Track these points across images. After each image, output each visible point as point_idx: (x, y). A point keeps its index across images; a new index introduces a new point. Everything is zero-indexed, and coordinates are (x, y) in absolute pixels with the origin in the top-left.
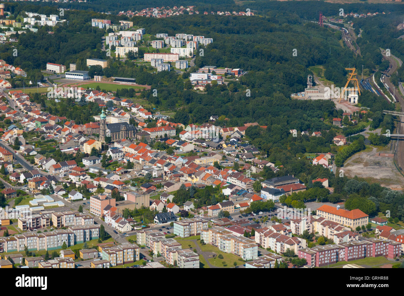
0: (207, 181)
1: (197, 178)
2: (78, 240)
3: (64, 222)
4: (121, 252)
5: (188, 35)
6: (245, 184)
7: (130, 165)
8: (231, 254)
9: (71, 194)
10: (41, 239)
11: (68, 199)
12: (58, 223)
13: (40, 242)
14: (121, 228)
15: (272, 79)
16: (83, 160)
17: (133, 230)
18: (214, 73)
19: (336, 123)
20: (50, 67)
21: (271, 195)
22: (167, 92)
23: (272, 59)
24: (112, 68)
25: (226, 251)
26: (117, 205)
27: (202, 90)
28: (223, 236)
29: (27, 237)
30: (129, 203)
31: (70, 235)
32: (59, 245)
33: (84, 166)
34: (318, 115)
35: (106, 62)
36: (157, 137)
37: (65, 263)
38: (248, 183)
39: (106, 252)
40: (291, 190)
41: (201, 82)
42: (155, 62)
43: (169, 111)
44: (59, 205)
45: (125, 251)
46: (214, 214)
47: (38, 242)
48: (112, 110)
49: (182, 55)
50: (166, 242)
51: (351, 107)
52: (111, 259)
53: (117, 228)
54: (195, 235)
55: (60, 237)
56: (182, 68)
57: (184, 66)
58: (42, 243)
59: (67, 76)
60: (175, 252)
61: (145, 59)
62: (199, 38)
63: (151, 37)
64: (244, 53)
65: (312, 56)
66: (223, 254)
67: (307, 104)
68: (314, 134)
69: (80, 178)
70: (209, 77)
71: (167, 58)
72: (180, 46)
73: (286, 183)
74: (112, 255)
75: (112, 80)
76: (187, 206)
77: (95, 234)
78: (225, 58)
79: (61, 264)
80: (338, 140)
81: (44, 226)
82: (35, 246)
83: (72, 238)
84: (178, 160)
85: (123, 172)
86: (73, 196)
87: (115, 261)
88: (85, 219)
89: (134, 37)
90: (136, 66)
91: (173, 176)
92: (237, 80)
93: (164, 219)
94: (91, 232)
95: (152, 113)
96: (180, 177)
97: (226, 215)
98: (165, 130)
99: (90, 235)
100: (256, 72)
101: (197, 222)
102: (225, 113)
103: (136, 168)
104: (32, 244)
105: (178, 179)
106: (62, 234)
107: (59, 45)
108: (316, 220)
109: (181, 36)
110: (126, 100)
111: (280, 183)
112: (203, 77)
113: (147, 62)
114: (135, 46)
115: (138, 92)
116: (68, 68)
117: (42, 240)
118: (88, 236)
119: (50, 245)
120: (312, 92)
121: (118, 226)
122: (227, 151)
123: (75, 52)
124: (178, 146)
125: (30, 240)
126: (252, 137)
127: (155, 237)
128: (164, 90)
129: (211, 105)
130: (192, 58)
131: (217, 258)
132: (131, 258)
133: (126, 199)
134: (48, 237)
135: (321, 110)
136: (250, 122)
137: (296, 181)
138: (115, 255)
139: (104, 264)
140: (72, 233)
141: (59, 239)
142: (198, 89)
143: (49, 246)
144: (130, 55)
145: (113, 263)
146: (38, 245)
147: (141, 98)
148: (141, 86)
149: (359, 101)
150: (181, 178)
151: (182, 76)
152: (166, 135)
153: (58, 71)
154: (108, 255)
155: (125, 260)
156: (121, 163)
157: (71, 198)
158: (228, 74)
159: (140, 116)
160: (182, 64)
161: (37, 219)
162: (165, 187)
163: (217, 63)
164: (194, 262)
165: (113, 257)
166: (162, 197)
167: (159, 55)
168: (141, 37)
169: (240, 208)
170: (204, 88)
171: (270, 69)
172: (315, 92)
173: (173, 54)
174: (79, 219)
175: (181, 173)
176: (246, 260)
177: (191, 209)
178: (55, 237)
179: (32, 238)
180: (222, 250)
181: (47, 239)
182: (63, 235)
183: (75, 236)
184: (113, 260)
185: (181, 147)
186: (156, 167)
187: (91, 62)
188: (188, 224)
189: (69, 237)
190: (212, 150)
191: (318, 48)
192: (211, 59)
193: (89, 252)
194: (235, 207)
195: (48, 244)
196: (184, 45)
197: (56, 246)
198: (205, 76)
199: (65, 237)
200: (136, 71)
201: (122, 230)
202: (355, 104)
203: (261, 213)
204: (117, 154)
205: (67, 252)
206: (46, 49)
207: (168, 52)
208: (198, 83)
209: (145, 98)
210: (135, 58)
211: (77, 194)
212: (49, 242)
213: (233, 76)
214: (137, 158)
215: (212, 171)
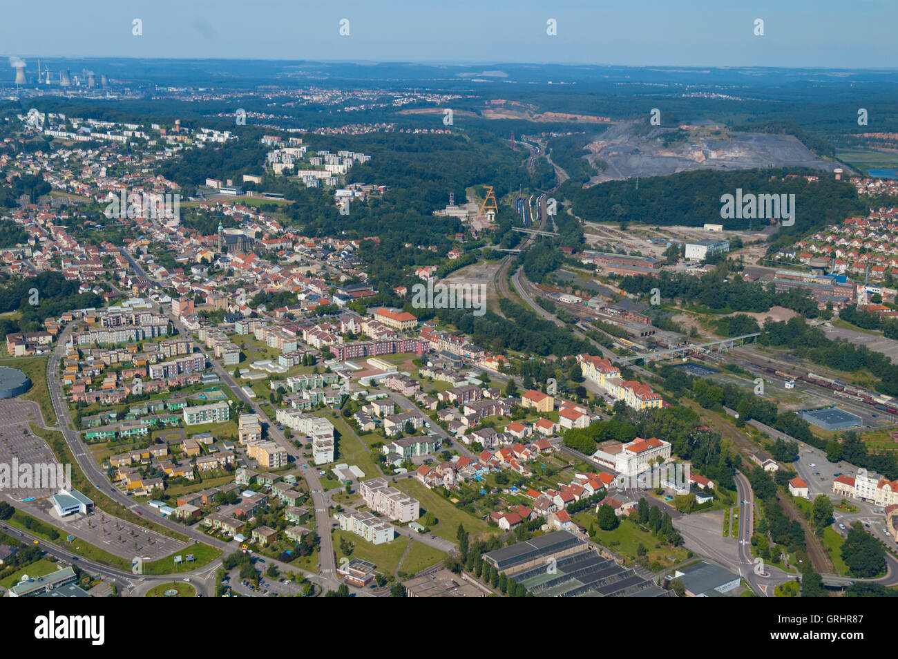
0: (288, 287)
1: (281, 284)
2: (147, 336)
3: (142, 320)
4: (175, 345)
5: (349, 153)
6: (321, 290)
7: (231, 273)
8: (276, 348)
9: (162, 298)
10: (111, 333)
11: (157, 302)
12: (136, 321)
13: (110, 336)
16: (192, 268)
17: (201, 328)
18: (360, 190)
19: (459, 238)
20: (209, 182)
21: (340, 300)
24: (265, 184)
26: (195, 306)
29: (103, 332)
30: (209, 305)
31: (139, 331)
32: (128, 339)
33: (191, 273)
35: (260, 179)
36: (272, 248)
37: (123, 353)
38: (324, 289)
40: (362, 296)
41: (344, 198)
42: (308, 178)
45: (179, 344)
46: (279, 316)
49: (336, 172)
50: (218, 337)
51: (486, 224)
52: (165, 351)
53: (187, 327)
55: (128, 332)
56: (331, 185)
57: (334, 183)
58: (112, 338)
59: (221, 191)
61: (298, 176)
62: (358, 156)
63: (313, 154)
66: (268, 349)
68: (430, 248)
69: (181, 284)
70: (353, 194)
71: (319, 175)
72: (337, 163)
74: (166, 348)
75: (263, 195)
76: (260, 309)
77: (163, 331)
78: (376, 175)
79: (119, 354)
80: (453, 254)
81: (124, 323)
83: (156, 330)
84: (275, 269)
85: (222, 279)
87: (169, 353)
88: (160, 318)
89: (295, 155)
90: (288, 183)
92: (380, 196)
93: (232, 319)
94: (159, 329)
95: (284, 227)
97: (291, 317)
98: (284, 243)
99: (159, 331)
102: (357, 228)
103: (235, 275)
104: (103, 338)
105: (263, 285)
106: (130, 329)
107: (223, 161)
108: (365, 321)
109: (342, 153)
110: (264, 214)
111: (354, 290)
112: (347, 193)
113: (299, 179)
114: (293, 163)
115: (281, 207)
116: (225, 185)
117: (112, 335)
118: (156, 332)
119: (120, 339)
120: (451, 209)
121: (189, 325)
123: (236, 168)
124: (286, 257)
125: (102, 335)
126: (363, 249)
127: (211, 333)
130: (344, 175)
132: (184, 351)
133: (207, 302)
134: (117, 333)
136: (371, 236)
137: (370, 288)
138: (168, 347)
141: (127, 334)
142: (340, 205)
143: (118, 340)
144: (286, 172)
145: (167, 355)
147: (279, 213)
149: (495, 218)
150: (266, 284)
151: (328, 192)
152: (281, 247)
153: (216, 187)
154: (162, 348)
155: (179, 353)
156: (224, 272)
157: (160, 300)
158: (373, 190)
159: (271, 230)
160: (332, 181)
161: (117, 317)
163: (366, 180)
164: (234, 354)
167: (313, 172)
168: (303, 154)
169: (306, 310)
172: (455, 209)
173: (327, 171)
174: (155, 318)
175: (270, 280)
177: (263, 311)
178: (124, 332)
179: (106, 333)
183: (144, 332)
184: (167, 352)
185: (289, 257)
186: (252, 274)
187: (247, 178)
188: (247, 323)
189: (137, 333)
190: (316, 260)
193: (150, 345)
194: (303, 310)
196: (341, 163)
197: (125, 340)
198: (350, 193)
200: (287, 187)
201: (191, 328)
202: (490, 221)
204: (224, 263)
205: (131, 345)
206: (209, 165)
207: (323, 169)
208: (341, 199)
209: (284, 213)
210: (290, 175)
211: (165, 297)
212: (118, 337)
213: (378, 192)
215: (298, 278)
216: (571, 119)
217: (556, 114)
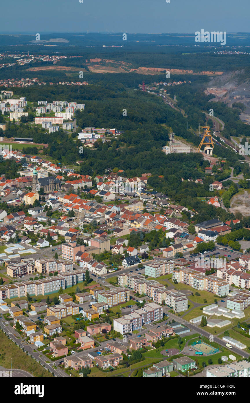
0: (149, 226)
1: (139, 224)
2: (68, 284)
3: (48, 268)
4: (116, 295)
5: (64, 102)
6: (182, 227)
7: (72, 214)
8: (204, 291)
9: (39, 242)
10: (39, 285)
11: (37, 247)
12: (43, 270)
13: (38, 288)
14: (98, 272)
15: (145, 136)
16: (29, 210)
17: (108, 272)
18: (97, 133)
19: (208, 171)
21: (208, 237)
22: (64, 149)
23: (135, 120)
24: (10, 130)
25: (200, 288)
26: (85, 251)
27: (91, 147)
28: (195, 275)
29: (27, 285)
30: (94, 248)
31: (62, 280)
32: (54, 290)
33: (31, 215)
34: (193, 165)
35: (4, 125)
36: (79, 188)
37: (71, 307)
38: (184, 227)
39: (103, 295)
40: (221, 231)
41: (88, 140)
42: (46, 124)
43: (71, 165)
44: (32, 252)
45: (119, 293)
46: (168, 256)
47: (36, 289)
48: (27, 166)
49: (65, 118)
50: (150, 284)
51: (209, 157)
52: (108, 301)
53: (94, 272)
54: (164, 275)
55: (54, 283)
56: (68, 129)
57: (70, 127)
58: (39, 289)
60: (163, 293)
61: (35, 122)
62: (73, 104)
63: (34, 104)
64: (113, 116)
65: (156, 117)
66: (199, 292)
67: (183, 157)
68: (197, 181)
69: (34, 227)
70: (93, 136)
71: (54, 121)
72: (59, 111)
73: (214, 225)
74: (109, 298)
75: (13, 140)
76: (143, 249)
77: (80, 279)
78: (100, 120)
79: (68, 308)
80: (216, 186)
81: (30, 272)
82: (33, 292)
83: (64, 283)
84: (113, 208)
85: (69, 220)
86: (42, 244)
87: (111, 303)
88: (66, 265)
89: (20, 104)
90: (30, 129)
91: (117, 223)
92: (116, 137)
93: (132, 262)
94: (77, 276)
95: (60, 167)
96: (122, 223)
97: (181, 256)
98: (84, 182)
99: (77, 279)
100: (131, 131)
101: (165, 264)
103: (79, 216)
104: (31, 290)
105: (121, 225)
106: (56, 280)
109: (57, 103)
110: (35, 157)
111: (210, 226)
112: (88, 136)
113: (38, 125)
114: (24, 111)
115: (40, 150)
117: (40, 287)
118: (75, 281)
119: (47, 290)
120: (176, 146)
121: (95, 270)
122: (144, 199)
124: (101, 195)
125: (29, 287)
126: (154, 185)
127: (137, 280)
128: (61, 148)
129: (104, 159)
130: (73, 120)
131: (195, 296)
132: (123, 299)
133: (90, 245)
134: (45, 284)
135: (194, 161)
136: (145, 173)
137: (221, 223)
138: (111, 298)
139: (104, 306)
140: (63, 279)
141: (53, 285)
142: (88, 146)
143: (45, 292)
144: (23, 119)
145: (110, 305)
146: (36, 291)
147: (44, 155)
148: (38, 144)
149: (213, 153)
150: (124, 224)
151: (71, 135)
152: (86, 186)
154: (106, 298)
155: (119, 302)
156: (62, 213)
157: (39, 245)
158: (107, 133)
159: (50, 170)
160: (68, 126)
161: (24, 267)
162: (114, 232)
163: (95, 124)
164: (184, 301)
165: (110, 299)
166: (118, 242)
167: (47, 119)
168: (26, 104)
169: (187, 249)
170: (93, 145)
171: (139, 128)
172: (178, 146)
173: (57, 117)
174: (60, 265)
175: (123, 219)
176: (221, 296)
177: (147, 251)
178: (51, 283)
179: (31, 285)
180: (196, 288)
181: (44, 286)
182: (58, 281)
183: (66, 281)
184: (110, 302)
185: (104, 196)
186: (96, 215)
188: (159, 266)
189: (62, 282)
190: (130, 198)
191: (159, 110)
192: (90, 121)
193: (84, 295)
195: (45, 289)
196: (63, 110)
197: (51, 291)
198: (90, 135)
199: (58, 283)
200: (32, 132)
201: (100, 274)
202: (210, 155)
203: (206, 252)
204: (56, 204)
205: (65, 296)
207: (53, 116)
208: (86, 141)
209: (47, 155)
210: (27, 122)
211: (44, 242)
212: (46, 288)
213: (111, 134)
214: (77, 207)
215: (149, 217)
216: (161, 72)
217: (150, 69)
